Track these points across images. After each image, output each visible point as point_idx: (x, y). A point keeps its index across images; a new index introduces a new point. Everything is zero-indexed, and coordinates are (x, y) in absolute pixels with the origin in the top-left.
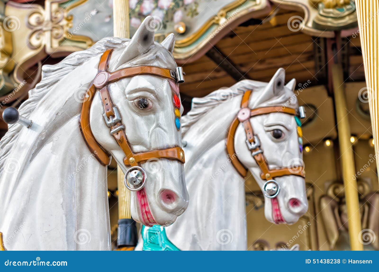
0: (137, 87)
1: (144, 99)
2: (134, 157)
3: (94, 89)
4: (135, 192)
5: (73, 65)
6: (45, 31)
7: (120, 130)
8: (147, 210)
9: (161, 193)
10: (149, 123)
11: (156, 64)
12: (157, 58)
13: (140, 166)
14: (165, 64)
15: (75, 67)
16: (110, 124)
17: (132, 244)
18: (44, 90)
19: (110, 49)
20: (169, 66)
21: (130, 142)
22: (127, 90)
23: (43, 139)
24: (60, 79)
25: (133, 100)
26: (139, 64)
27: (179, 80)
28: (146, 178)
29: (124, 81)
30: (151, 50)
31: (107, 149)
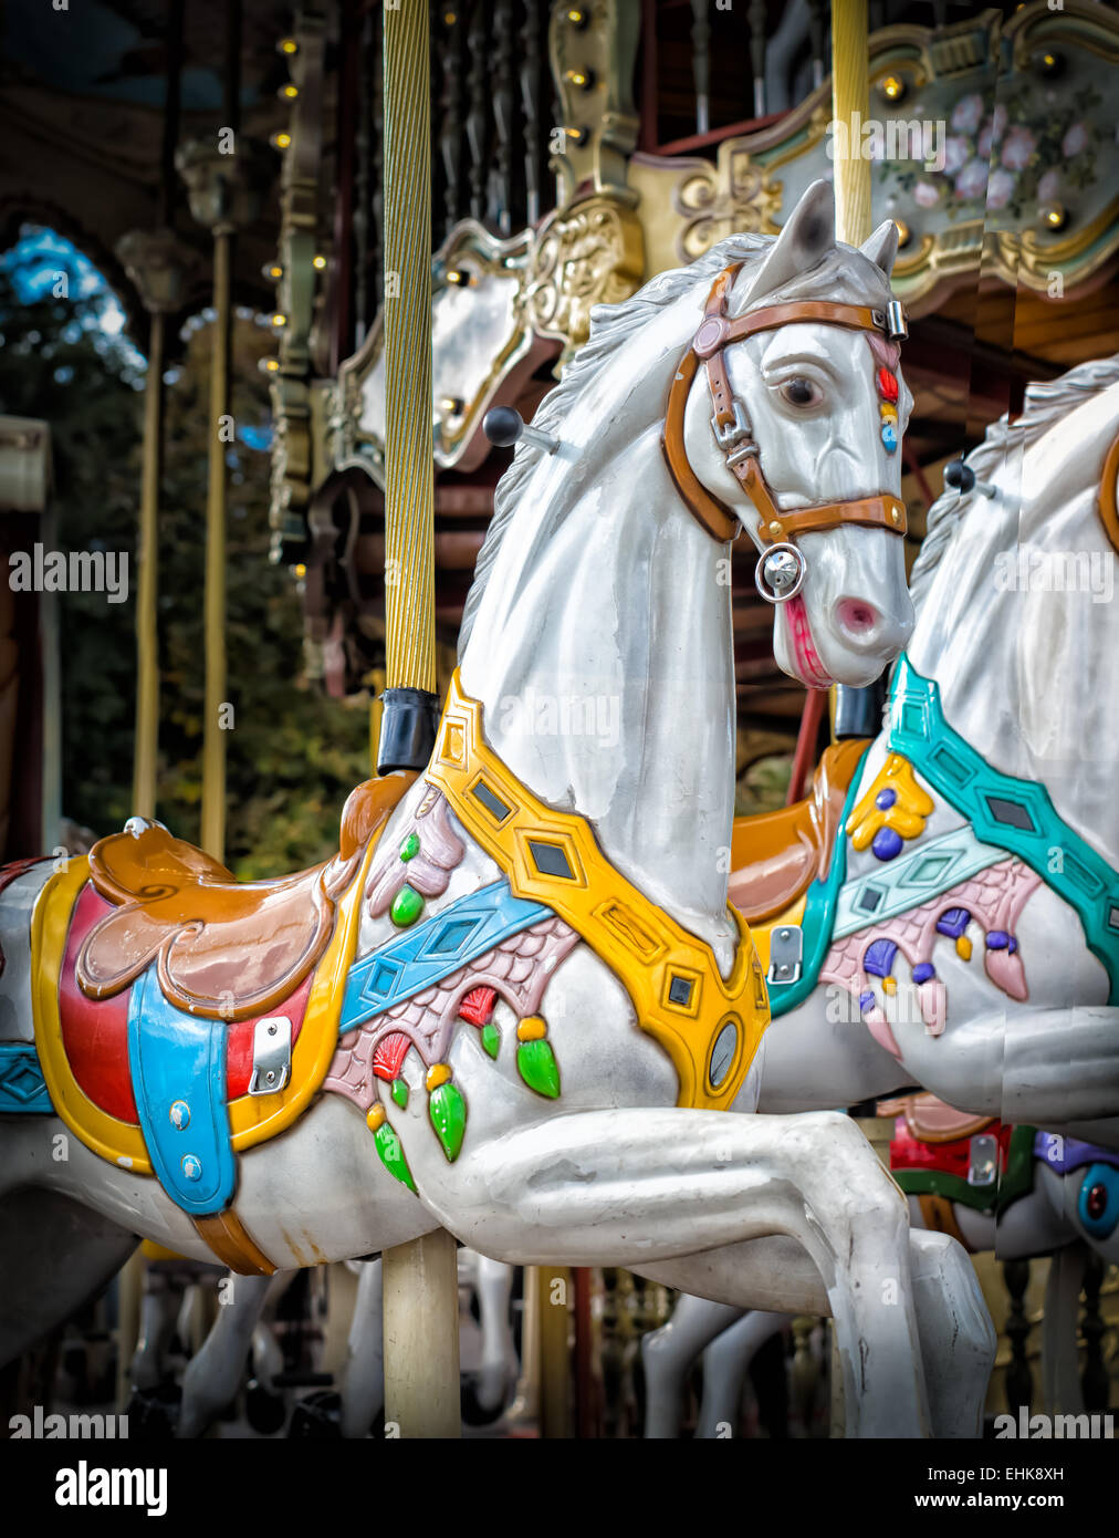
0: (787, 353)
1: (803, 382)
2: (780, 522)
3: (695, 361)
4: (782, 605)
5: (657, 304)
6: (717, 221)
7: (747, 456)
8: (809, 649)
9: (839, 606)
10: (815, 438)
11: (836, 295)
12: (840, 281)
13: (794, 543)
14: (860, 295)
15: (661, 307)
16: (726, 442)
17: (868, 731)
18: (592, 363)
19: (736, 263)
20: (872, 300)
21: (772, 485)
22: (767, 359)
23: (581, 479)
24: (629, 336)
25: (778, 384)
26: (796, 297)
27: (894, 332)
28: (804, 568)
29: (761, 339)
30: (827, 262)
31: (728, 503)
